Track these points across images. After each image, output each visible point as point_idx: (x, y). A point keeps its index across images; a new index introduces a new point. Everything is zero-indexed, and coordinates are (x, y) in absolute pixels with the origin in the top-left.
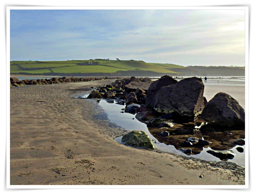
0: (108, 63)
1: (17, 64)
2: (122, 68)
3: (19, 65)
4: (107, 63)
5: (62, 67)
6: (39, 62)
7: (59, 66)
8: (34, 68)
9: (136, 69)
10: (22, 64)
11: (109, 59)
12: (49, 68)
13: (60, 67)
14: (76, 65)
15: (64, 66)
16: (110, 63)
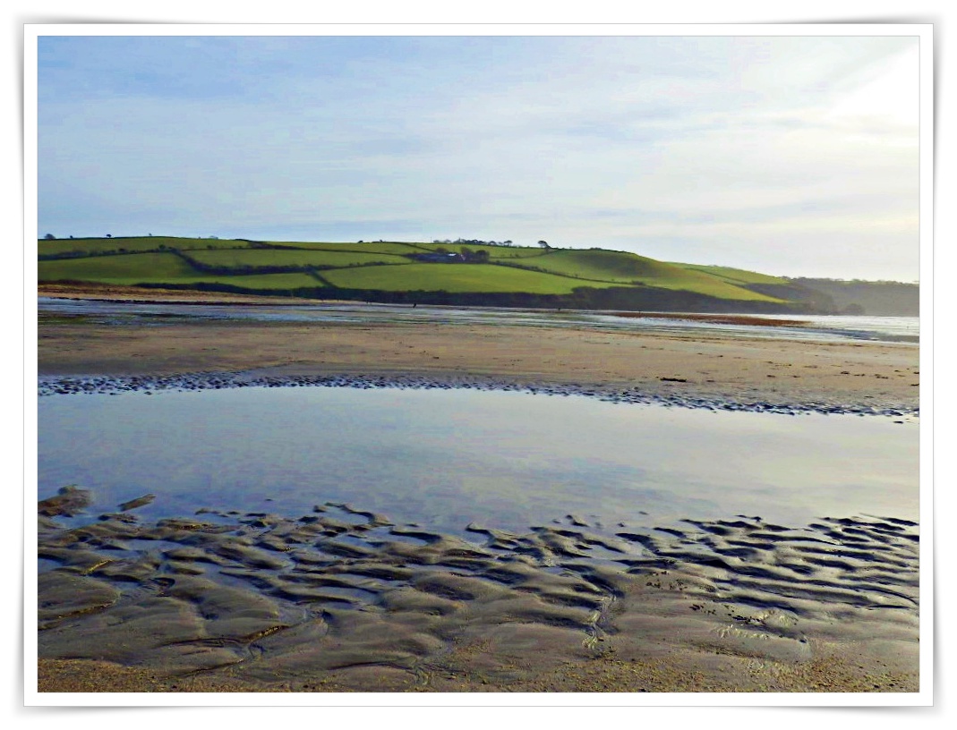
0: (517, 257)
1: (173, 251)
2: (583, 279)
3: (182, 253)
4: (513, 254)
5: (359, 265)
6: (258, 245)
7: (347, 263)
8: (248, 267)
9: (634, 283)
10: (192, 249)
11: (509, 242)
12: (310, 270)
13: (351, 266)
14: (408, 261)
15: (367, 265)
16: (527, 257)
